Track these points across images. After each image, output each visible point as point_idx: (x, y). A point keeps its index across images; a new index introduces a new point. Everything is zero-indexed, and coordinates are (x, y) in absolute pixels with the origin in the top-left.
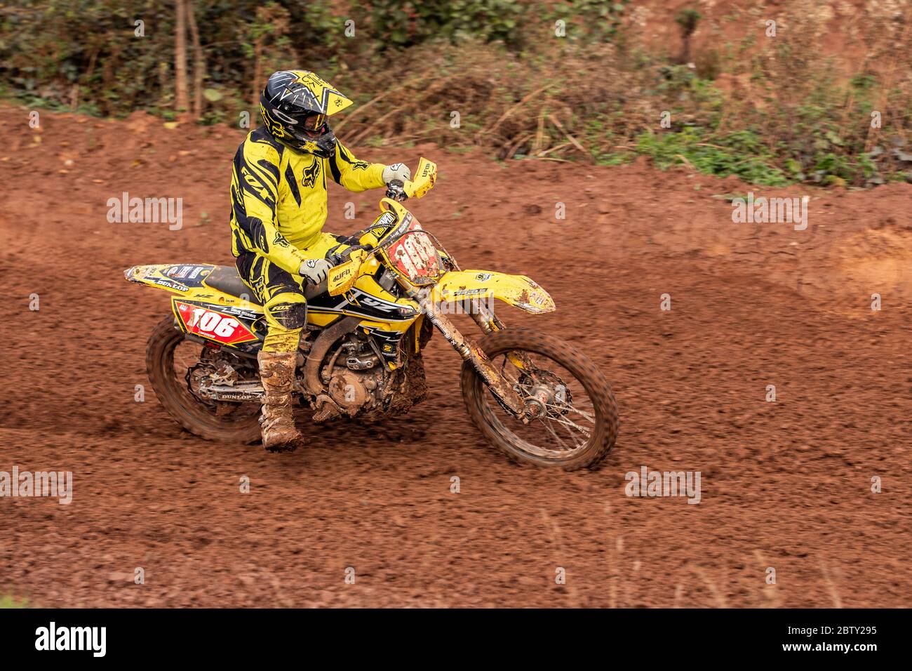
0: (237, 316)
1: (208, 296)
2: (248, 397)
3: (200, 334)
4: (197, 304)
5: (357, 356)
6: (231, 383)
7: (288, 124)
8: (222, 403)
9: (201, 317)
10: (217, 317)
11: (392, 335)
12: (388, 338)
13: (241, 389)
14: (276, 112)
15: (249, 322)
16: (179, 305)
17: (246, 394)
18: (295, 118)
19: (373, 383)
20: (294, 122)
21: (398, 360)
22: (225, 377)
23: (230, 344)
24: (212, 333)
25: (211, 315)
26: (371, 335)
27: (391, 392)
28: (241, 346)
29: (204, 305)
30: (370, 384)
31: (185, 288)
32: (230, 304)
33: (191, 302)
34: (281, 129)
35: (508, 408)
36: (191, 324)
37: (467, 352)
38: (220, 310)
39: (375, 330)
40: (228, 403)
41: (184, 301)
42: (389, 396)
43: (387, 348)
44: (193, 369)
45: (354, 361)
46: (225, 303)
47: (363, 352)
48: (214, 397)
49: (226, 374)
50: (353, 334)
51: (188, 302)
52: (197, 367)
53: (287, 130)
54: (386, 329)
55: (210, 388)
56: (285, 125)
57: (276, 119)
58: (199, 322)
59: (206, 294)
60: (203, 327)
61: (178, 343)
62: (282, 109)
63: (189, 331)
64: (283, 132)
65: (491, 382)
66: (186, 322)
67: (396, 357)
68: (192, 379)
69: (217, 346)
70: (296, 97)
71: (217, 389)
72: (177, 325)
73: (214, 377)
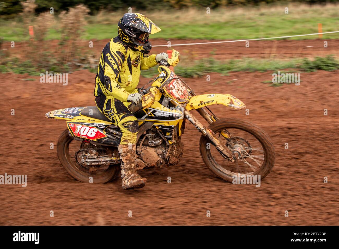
0: (96, 127)
1: (83, 120)
2: (104, 163)
3: (81, 136)
4: (78, 123)
5: (152, 140)
6: (96, 157)
7: (131, 37)
8: (91, 166)
9: (80, 129)
10: (87, 128)
11: (170, 127)
12: (168, 129)
13: (100, 159)
14: (126, 31)
15: (102, 129)
16: (70, 124)
17: (103, 162)
18: (135, 34)
19: (161, 151)
20: (135, 36)
21: (173, 139)
22: (93, 155)
23: (95, 140)
24: (86, 135)
25: (85, 127)
26: (159, 129)
27: (170, 155)
28: (99, 140)
29: (82, 124)
30: (160, 152)
31: (72, 117)
32: (93, 122)
33: (75, 123)
34: (128, 39)
35: (225, 155)
36: (76, 132)
37: (205, 132)
38: (88, 125)
39: (162, 126)
40: (94, 166)
41: (72, 123)
42: (169, 156)
43: (168, 134)
44: (78, 153)
45: (152, 142)
46: (91, 122)
47: (155, 138)
48: (88, 164)
49: (93, 153)
50: (150, 130)
51: (74, 123)
52: (79, 151)
53: (130, 39)
54: (167, 125)
55: (86, 160)
56: (130, 37)
57: (126, 34)
58: (80, 131)
59: (82, 119)
60: (82, 133)
61: (70, 142)
62: (130, 30)
63: (76, 136)
64: (128, 40)
65: (217, 144)
66: (74, 131)
67: (172, 138)
68: (78, 158)
69: (88, 141)
70: (137, 24)
71: (89, 160)
72: (70, 134)
73: (88, 155)
